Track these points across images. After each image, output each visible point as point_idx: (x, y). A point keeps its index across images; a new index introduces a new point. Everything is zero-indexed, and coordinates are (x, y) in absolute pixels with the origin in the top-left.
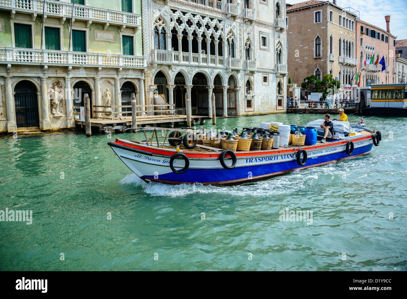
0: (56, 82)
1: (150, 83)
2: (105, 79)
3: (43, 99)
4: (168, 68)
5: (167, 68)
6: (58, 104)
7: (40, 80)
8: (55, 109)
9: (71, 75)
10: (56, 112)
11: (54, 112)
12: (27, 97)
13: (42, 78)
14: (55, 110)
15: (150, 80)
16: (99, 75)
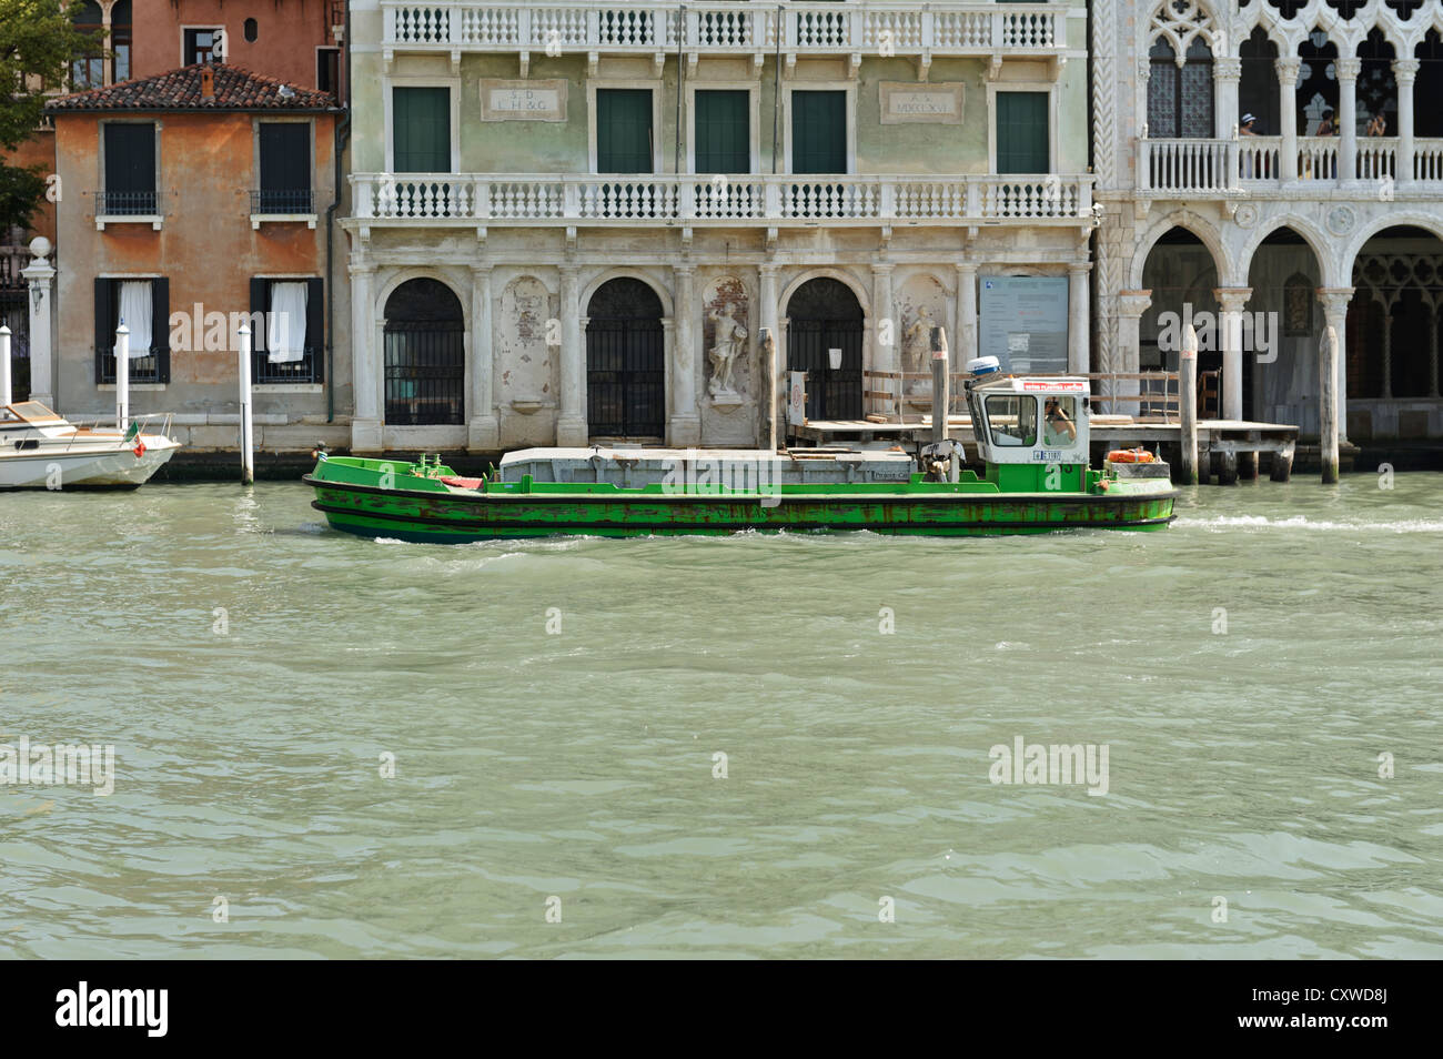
0: (729, 284)
1: (1120, 281)
2: (918, 270)
3: (679, 344)
4: (1218, 216)
5: (1210, 215)
6: (730, 361)
7: (671, 276)
8: (721, 376)
9: (781, 259)
10: (722, 388)
11: (714, 390)
12: (629, 335)
13: (678, 270)
14: (718, 383)
15: (1119, 271)
16: (891, 256)
